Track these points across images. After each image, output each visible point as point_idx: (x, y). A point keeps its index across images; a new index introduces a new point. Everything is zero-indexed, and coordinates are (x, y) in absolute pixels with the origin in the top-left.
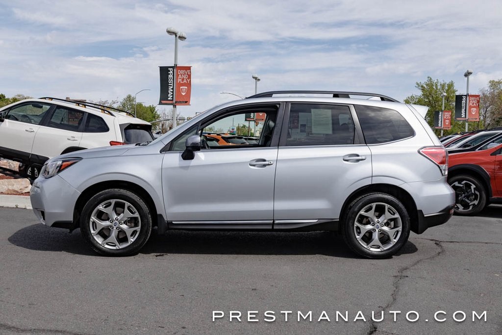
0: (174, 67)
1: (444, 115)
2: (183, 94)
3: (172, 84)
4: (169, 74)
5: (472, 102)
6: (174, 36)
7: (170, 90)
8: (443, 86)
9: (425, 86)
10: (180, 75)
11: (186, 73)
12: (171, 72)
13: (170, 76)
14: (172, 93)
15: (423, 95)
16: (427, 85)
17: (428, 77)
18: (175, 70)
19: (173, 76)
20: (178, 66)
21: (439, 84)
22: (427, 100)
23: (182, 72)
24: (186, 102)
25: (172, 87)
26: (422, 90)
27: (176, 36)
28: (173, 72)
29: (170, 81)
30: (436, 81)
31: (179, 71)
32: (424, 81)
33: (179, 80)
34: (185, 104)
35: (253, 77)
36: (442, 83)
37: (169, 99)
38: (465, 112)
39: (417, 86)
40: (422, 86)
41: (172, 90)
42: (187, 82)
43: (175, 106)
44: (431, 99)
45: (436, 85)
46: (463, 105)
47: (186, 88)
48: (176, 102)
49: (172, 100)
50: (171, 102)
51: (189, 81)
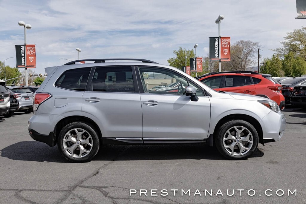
0: (25, 45)
1: (187, 69)
2: (31, 61)
3: (24, 56)
4: (22, 49)
5: (198, 62)
6: (24, 27)
7: (23, 59)
8: (188, 52)
9: (178, 52)
10: (29, 50)
11: (32, 49)
12: (23, 48)
13: (22, 51)
14: (24, 61)
15: (178, 57)
16: (179, 52)
17: (180, 48)
18: (25, 47)
19: (24, 50)
20: (27, 44)
21: (186, 51)
22: (180, 60)
23: (30, 48)
24: (33, 66)
25: (24, 57)
26: (177, 54)
27: (25, 27)
28: (24, 48)
29: (23, 54)
30: (184, 49)
31: (28, 47)
32: (178, 50)
33: (28, 53)
34: (33, 67)
35: (77, 50)
36: (187, 50)
37: (22, 64)
38: (195, 67)
39: (174, 52)
40: (177, 52)
41: (24, 59)
42: (33, 54)
43: (27, 68)
44: (182, 59)
45: (184, 51)
46: (194, 63)
47: (33, 57)
48: (27, 66)
49: (25, 65)
50: (24, 66)
51: (34, 53)
